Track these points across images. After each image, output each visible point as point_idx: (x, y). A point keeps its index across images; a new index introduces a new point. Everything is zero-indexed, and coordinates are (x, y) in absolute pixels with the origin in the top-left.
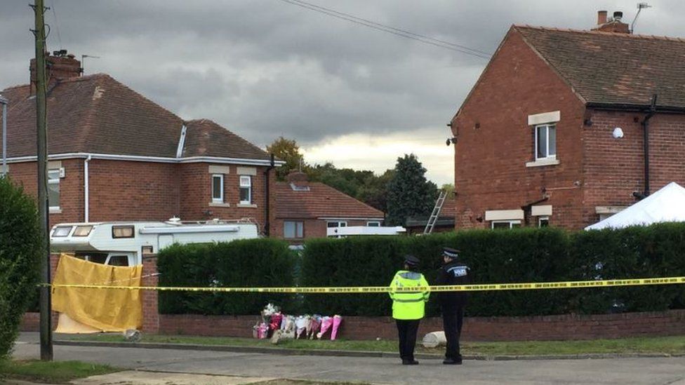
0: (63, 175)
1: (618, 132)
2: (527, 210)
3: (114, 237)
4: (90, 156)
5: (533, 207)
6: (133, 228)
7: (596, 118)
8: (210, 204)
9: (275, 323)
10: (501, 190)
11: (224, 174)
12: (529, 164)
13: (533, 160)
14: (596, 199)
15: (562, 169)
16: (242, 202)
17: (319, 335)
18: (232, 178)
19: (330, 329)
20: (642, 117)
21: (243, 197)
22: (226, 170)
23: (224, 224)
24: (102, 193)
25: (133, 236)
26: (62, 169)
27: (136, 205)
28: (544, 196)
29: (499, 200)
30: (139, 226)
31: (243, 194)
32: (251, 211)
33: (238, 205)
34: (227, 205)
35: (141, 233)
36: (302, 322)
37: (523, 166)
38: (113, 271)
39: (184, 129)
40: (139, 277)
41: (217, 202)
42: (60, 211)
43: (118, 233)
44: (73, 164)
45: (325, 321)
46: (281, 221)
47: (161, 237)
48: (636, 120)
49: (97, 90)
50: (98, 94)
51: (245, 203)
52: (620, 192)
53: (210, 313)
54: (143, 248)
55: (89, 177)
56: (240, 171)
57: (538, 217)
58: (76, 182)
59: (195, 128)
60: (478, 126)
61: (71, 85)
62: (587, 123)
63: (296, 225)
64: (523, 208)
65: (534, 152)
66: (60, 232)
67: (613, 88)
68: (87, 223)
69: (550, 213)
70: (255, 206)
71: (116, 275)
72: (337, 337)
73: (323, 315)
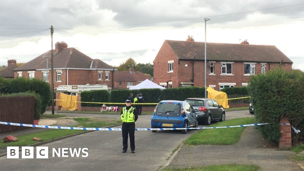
0: (62, 73)
1: (186, 65)
2: (167, 83)
3: (72, 89)
4: (68, 69)
5: (169, 82)
6: (77, 86)
7: (181, 62)
8: (98, 80)
9: (105, 108)
10: (163, 78)
11: (102, 73)
12: (168, 72)
13: (169, 71)
14: (181, 80)
15: (174, 74)
16: (106, 79)
17: (113, 111)
18: (104, 74)
19: (115, 109)
20: (192, 62)
21: (107, 78)
22: (102, 72)
23: (99, 85)
24: (71, 78)
25: (77, 88)
26: (62, 72)
27: (80, 80)
28: (171, 80)
29: (162, 80)
30: (79, 86)
31: (107, 77)
32: (109, 82)
33: (105, 80)
34: (103, 80)
35: (79, 88)
36: (110, 108)
37: (167, 73)
38: (71, 97)
39: (92, 61)
40: (77, 98)
41: (100, 79)
42: (61, 82)
43: (73, 88)
44: (64, 70)
45: (115, 108)
46: (126, 82)
47: (84, 89)
48: (191, 63)
49: (71, 51)
50: (71, 53)
51: (107, 80)
52: (187, 79)
53: (92, 106)
54: (79, 91)
55: (68, 74)
56: (106, 72)
57: (170, 84)
58: (65, 75)
59: (95, 61)
60: (158, 63)
61: (65, 50)
62: (179, 63)
63: (131, 83)
64: (167, 82)
65: (169, 69)
66: (60, 87)
67: (186, 55)
68: (68, 85)
69: (172, 84)
70: (110, 80)
71: (72, 98)
72: (117, 111)
73: (114, 106)
